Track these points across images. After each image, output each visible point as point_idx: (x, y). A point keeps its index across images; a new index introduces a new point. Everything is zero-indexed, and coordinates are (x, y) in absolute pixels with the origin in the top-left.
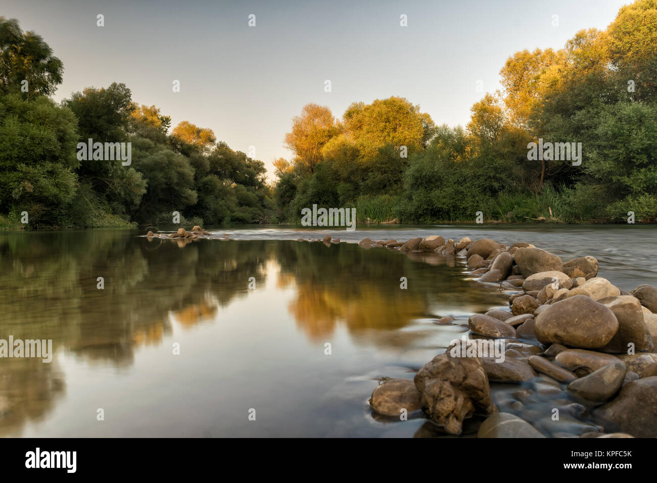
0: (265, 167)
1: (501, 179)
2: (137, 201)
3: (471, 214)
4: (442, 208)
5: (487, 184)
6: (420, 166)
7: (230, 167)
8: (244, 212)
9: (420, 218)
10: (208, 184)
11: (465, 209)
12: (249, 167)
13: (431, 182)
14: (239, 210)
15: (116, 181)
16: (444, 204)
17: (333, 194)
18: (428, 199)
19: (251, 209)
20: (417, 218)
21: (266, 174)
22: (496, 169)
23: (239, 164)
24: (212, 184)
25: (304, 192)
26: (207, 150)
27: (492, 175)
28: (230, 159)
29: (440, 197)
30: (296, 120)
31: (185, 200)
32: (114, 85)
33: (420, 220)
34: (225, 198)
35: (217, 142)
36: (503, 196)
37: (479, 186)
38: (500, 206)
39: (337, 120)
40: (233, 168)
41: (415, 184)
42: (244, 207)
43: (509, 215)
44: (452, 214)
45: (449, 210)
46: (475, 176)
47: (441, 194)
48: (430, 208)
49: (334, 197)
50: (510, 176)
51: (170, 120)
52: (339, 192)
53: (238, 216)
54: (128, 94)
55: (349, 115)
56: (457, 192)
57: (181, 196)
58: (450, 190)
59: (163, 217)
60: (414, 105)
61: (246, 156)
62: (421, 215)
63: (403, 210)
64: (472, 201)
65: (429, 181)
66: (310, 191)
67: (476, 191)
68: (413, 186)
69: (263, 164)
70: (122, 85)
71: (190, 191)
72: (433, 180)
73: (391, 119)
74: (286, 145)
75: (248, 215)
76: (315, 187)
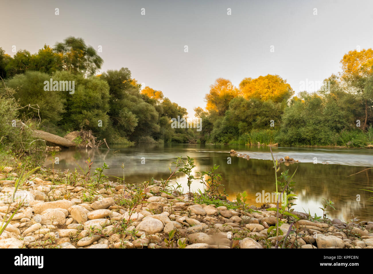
0: (187, 111)
1: (342, 122)
2: (133, 130)
3: (324, 142)
4: (306, 138)
5: (334, 125)
6: (292, 114)
7: (171, 111)
8: (179, 137)
9: (292, 143)
10: (162, 121)
11: (320, 139)
12: (179, 111)
13: (298, 123)
14: (176, 135)
15: (123, 119)
16: (307, 136)
17: (235, 128)
18: (297, 132)
19: (182, 135)
20: (290, 144)
21: (188, 115)
22: (339, 116)
23: (175, 110)
24: (165, 121)
25: (218, 127)
26: (159, 102)
27: (337, 120)
28: (171, 107)
29: (305, 131)
30: (212, 86)
31: (154, 130)
32: (123, 69)
33: (292, 144)
34: (168, 128)
35: (164, 98)
36: (343, 131)
37: (329, 126)
38: (343, 138)
39: (235, 87)
40: (172, 112)
41: (289, 124)
42: (179, 134)
43: (348, 143)
44: (312, 142)
45: (310, 139)
46: (326, 120)
47: (305, 130)
48: (298, 138)
49: (236, 130)
50: (348, 120)
51: (141, 86)
52: (239, 127)
53: (176, 138)
54: (129, 73)
55: (244, 84)
56: (315, 129)
57: (151, 128)
58: (310, 128)
59: (143, 139)
60: (284, 79)
61: (177, 105)
62: (292, 142)
63: (282, 138)
64: (325, 135)
65: (297, 122)
66: (222, 127)
67: (327, 129)
68: (287, 125)
69: (186, 110)
70: (127, 69)
71: (156, 125)
72: (300, 122)
73: (271, 87)
74: (206, 100)
75: (181, 138)
76: (225, 124)
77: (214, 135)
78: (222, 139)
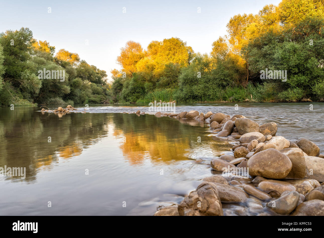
0: (106, 74)
1: (227, 80)
2: (37, 92)
3: (212, 98)
4: (198, 95)
5: (220, 83)
6: (187, 74)
7: (88, 74)
8: (96, 98)
9: (187, 100)
11: (209, 95)
12: (98, 74)
13: (193, 82)
14: (93, 97)
15: (25, 81)
16: (199, 93)
17: (142, 88)
18: (191, 90)
19: (99, 96)
20: (186, 100)
21: (107, 77)
22: (224, 75)
23: (92, 72)
24: (78, 82)
25: (127, 87)
26: (75, 65)
27: (223, 78)
28: (88, 69)
29: (197, 89)
30: (122, 49)
31: (63, 91)
32: (23, 29)
33: (187, 101)
34: (85, 90)
35: (80, 60)
36: (228, 89)
37: (217, 84)
38: (227, 94)
39: (145, 50)
40: (89, 74)
41: (185, 83)
42: (96, 95)
43: (231, 98)
44: (203, 98)
45: (202, 96)
46: (214, 79)
47: (197, 88)
48: (192, 95)
49: (143, 90)
50: (231, 79)
51: (55, 48)
52: (145, 87)
53: (93, 99)
54: (31, 34)
55: (150, 46)
56: (206, 87)
57: (61, 89)
58: (202, 86)
59: (52, 101)
60: (184, 42)
61: (96, 68)
62: (187, 99)
63: (179, 96)
64: (213, 92)
65: (191, 81)
66: (130, 87)
67: (214, 86)
68: (183, 84)
69: (105, 72)
70: (27, 29)
71: (66, 86)
72: (193, 81)
73: (172, 49)
74: (118, 62)
75: (98, 99)
76: (132, 85)
77: (123, 95)
78: (130, 98)
